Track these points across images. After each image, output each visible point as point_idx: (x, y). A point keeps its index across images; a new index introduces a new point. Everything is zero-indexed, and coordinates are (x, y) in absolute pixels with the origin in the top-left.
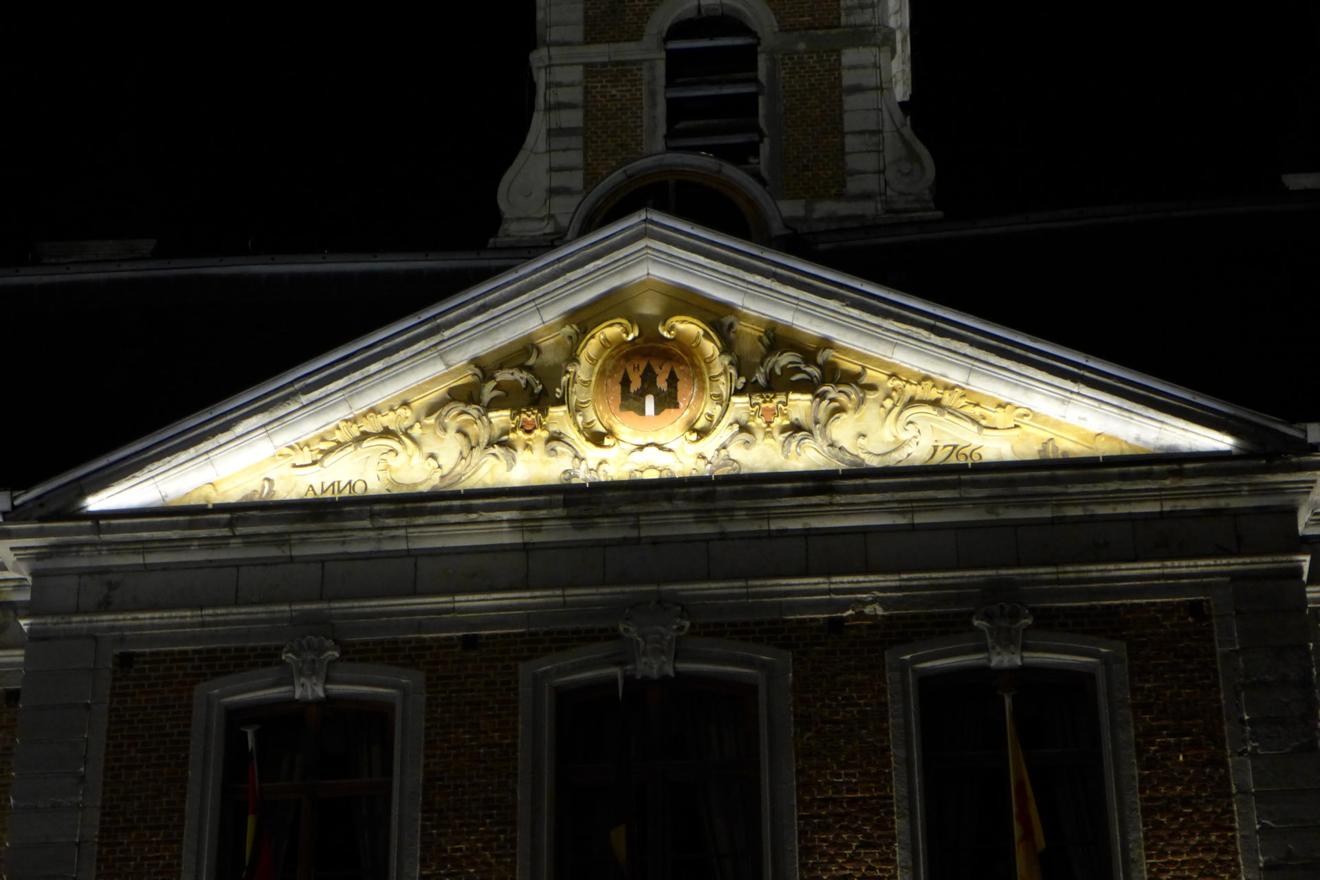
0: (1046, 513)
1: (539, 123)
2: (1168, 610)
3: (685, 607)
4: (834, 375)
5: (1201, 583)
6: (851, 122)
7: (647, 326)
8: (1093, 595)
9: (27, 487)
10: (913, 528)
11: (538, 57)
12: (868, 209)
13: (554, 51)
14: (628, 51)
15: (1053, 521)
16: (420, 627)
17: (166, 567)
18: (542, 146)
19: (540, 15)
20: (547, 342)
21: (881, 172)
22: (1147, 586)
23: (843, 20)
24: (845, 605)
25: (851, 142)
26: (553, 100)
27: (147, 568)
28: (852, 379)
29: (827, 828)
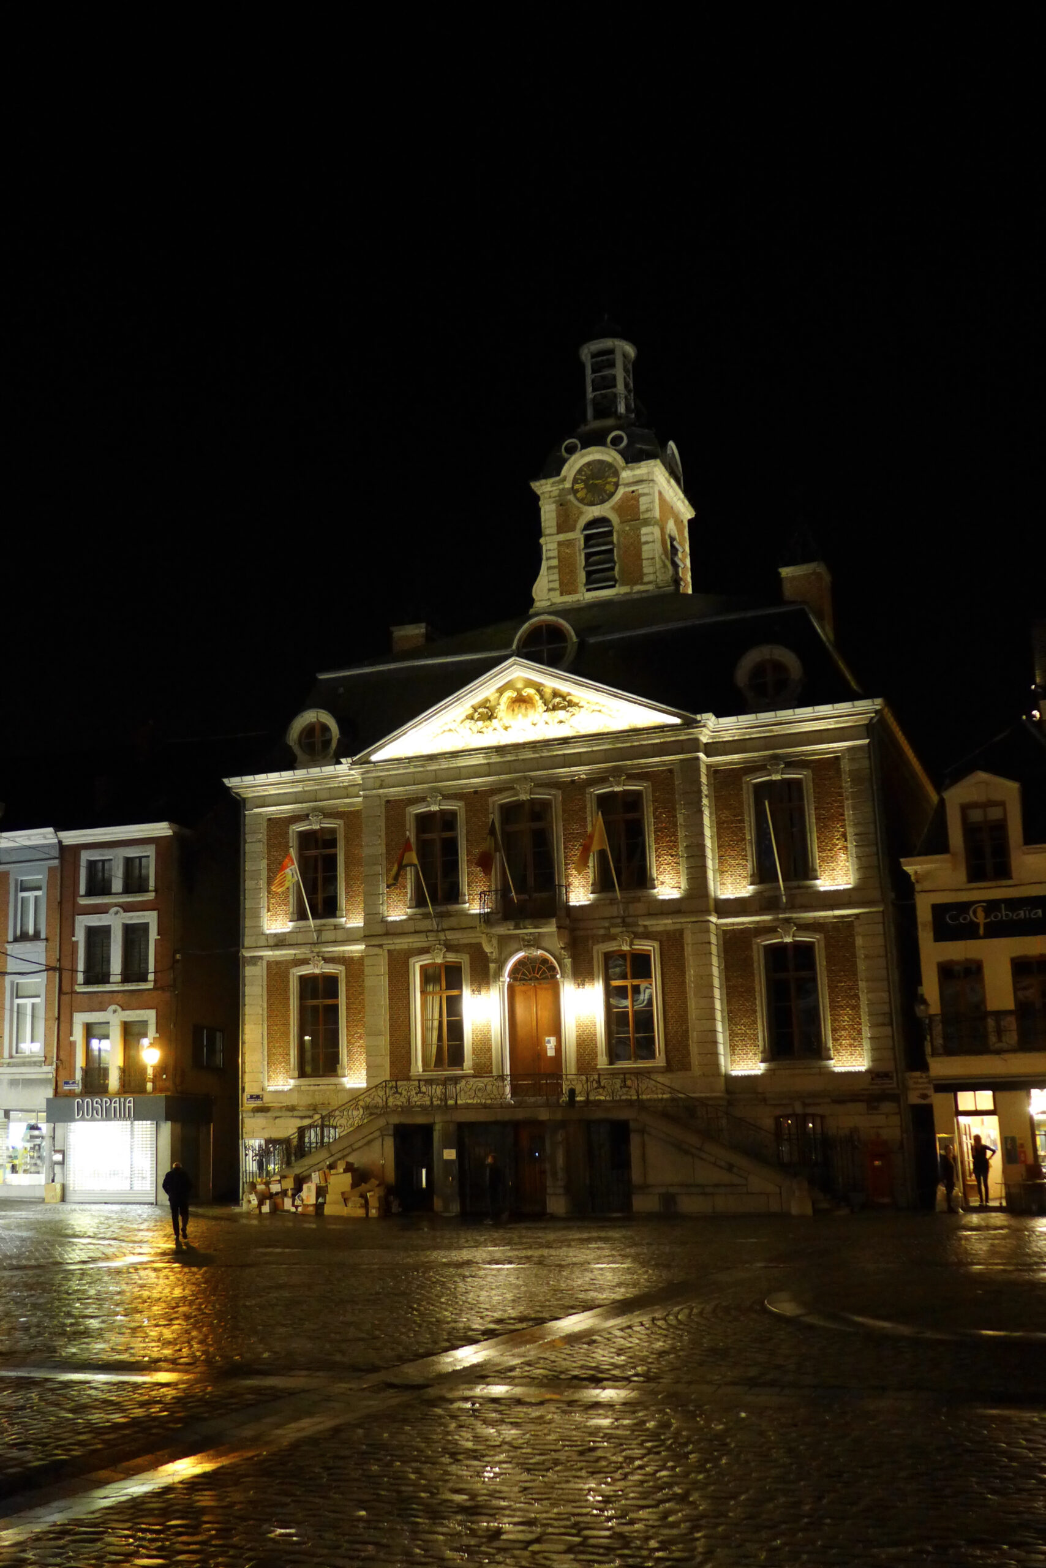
0: (628, 745)
1: (544, 565)
2: (663, 771)
3: (532, 779)
4: (571, 704)
5: (672, 763)
6: (645, 555)
7: (518, 691)
8: (642, 768)
9: (356, 755)
10: (593, 751)
11: (542, 541)
12: (650, 587)
13: (547, 538)
14: (570, 536)
15: (631, 747)
16: (462, 789)
17: (396, 775)
18: (546, 573)
19: (543, 525)
20: (492, 699)
21: (655, 573)
22: (657, 765)
23: (641, 517)
24: (575, 776)
25: (645, 563)
26: (549, 555)
27: (391, 775)
28: (576, 705)
29: (570, 841)
